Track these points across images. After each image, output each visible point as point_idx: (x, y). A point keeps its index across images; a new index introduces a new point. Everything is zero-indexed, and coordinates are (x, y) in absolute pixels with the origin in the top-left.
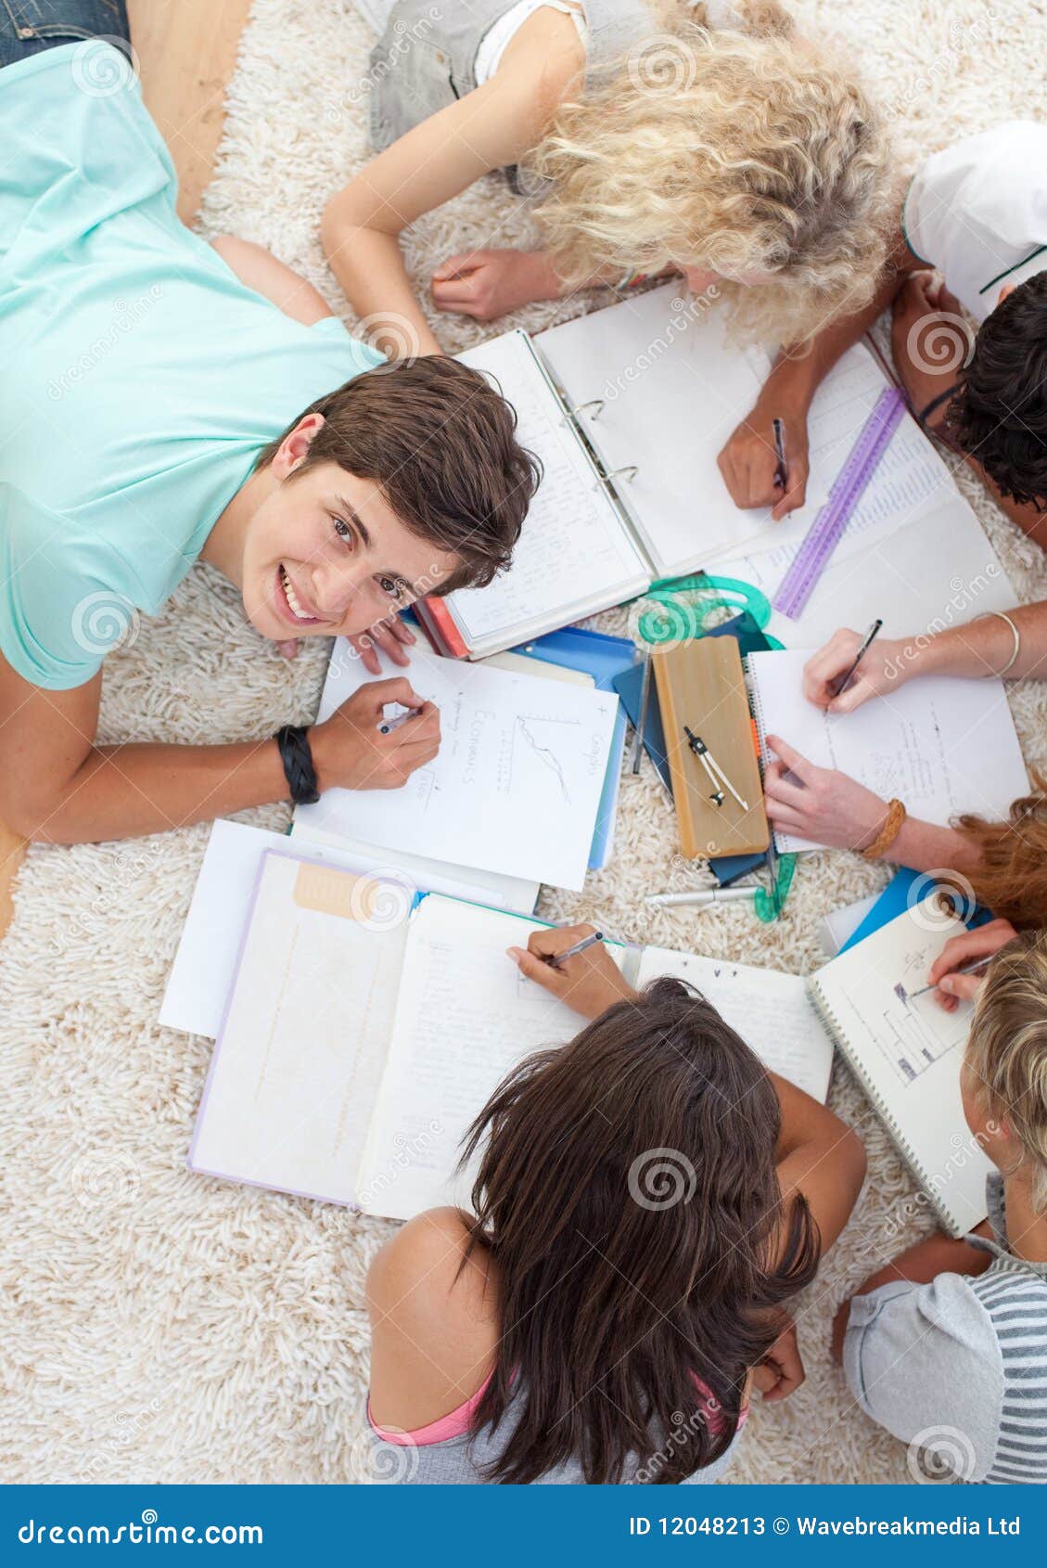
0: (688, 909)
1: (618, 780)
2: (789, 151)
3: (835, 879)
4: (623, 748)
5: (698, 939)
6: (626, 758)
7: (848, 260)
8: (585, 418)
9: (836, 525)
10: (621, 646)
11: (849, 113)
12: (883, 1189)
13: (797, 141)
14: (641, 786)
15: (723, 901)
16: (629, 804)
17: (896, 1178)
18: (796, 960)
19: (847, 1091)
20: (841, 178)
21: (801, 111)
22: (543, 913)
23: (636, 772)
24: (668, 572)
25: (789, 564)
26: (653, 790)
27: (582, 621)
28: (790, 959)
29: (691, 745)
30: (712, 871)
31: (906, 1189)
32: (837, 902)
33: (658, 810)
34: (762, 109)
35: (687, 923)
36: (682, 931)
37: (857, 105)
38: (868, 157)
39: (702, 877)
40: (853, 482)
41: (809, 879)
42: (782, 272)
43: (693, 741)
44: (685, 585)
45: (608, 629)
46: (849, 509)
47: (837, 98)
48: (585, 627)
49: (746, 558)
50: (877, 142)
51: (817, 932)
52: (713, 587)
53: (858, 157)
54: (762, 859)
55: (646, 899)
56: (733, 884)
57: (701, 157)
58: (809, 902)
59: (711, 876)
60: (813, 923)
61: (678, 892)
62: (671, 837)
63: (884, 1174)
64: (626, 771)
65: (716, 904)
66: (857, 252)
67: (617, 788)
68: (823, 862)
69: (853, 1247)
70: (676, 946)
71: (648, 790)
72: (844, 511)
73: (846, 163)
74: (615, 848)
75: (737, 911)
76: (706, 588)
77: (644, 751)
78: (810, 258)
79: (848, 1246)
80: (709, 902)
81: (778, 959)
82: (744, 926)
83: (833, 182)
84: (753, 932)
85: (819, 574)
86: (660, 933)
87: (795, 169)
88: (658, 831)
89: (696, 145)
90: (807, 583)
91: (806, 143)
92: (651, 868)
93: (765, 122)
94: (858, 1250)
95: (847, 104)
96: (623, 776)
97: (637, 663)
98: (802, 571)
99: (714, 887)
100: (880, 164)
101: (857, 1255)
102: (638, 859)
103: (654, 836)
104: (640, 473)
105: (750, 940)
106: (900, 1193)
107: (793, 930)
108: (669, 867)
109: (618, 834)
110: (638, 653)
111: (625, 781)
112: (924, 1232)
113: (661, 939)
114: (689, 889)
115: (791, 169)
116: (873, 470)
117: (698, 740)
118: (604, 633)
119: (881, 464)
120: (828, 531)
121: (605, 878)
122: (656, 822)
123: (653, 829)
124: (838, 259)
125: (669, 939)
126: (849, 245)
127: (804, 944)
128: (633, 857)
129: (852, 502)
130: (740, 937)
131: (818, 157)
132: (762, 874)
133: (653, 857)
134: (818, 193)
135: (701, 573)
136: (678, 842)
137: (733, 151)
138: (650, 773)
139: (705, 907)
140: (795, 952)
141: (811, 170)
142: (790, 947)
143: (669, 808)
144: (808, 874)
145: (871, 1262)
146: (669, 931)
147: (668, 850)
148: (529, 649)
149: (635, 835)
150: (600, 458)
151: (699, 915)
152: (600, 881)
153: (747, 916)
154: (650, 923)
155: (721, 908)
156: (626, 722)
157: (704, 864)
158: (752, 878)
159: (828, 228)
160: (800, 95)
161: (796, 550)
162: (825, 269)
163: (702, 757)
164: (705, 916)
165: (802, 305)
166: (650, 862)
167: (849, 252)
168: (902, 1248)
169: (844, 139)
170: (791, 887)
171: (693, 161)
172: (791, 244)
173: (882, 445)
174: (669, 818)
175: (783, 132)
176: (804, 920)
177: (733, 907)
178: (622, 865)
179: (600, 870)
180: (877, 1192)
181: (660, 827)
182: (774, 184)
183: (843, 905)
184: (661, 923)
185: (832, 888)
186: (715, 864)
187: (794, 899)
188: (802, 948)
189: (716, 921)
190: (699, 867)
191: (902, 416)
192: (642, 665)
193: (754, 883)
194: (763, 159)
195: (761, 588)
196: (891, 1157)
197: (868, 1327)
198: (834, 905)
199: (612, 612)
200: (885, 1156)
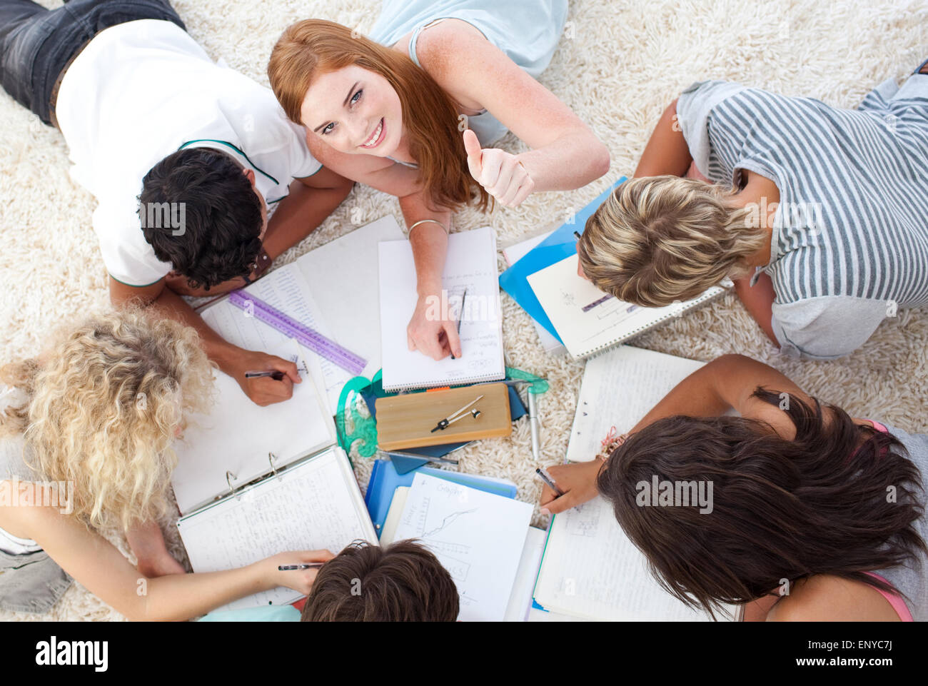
0: (541, 434)
1: (461, 474)
2: (111, 376)
3: (523, 345)
4: (441, 470)
5: (560, 429)
6: (448, 468)
7: (174, 342)
8: (236, 484)
9: (310, 335)
10: (378, 469)
11: (89, 339)
12: (710, 322)
13: (105, 372)
14: (465, 460)
15: (536, 412)
16: (477, 468)
17: (702, 315)
18: (572, 369)
19: (652, 342)
20: (127, 345)
21: (87, 369)
22: (544, 525)
23: (457, 463)
24: (333, 437)
25: (332, 364)
26: (467, 453)
27: (362, 492)
28: (572, 373)
29: (443, 429)
30: (518, 419)
31: (710, 309)
32: (537, 344)
33: (480, 449)
34: (84, 392)
35: (550, 435)
36: (555, 439)
37: (84, 334)
38: (116, 329)
39: (522, 425)
40: (285, 324)
41: (524, 360)
42: (179, 382)
43: (440, 427)
44: (341, 427)
45: (367, 476)
46: (301, 327)
47: (81, 347)
48: (365, 489)
49: (327, 390)
50: (106, 322)
51: (555, 356)
52: (343, 411)
53: (115, 335)
54: (511, 388)
55: (536, 459)
56: (527, 406)
57: (111, 431)
58: (537, 361)
59: (521, 419)
60: (550, 359)
61: (531, 439)
62: (497, 443)
63: (701, 322)
64: (456, 469)
65: (538, 416)
66: (170, 336)
67: (466, 475)
68: (513, 351)
69: (746, 341)
70: (564, 442)
71: (468, 456)
72: (302, 330)
73: (118, 342)
74: (504, 477)
75: (543, 404)
76: (344, 415)
77: (444, 457)
78: (173, 365)
79: (745, 344)
80: (537, 421)
81: (572, 381)
82: (552, 400)
83: (129, 351)
84: (555, 394)
85: (339, 346)
86: (556, 452)
87: (122, 373)
88: (494, 450)
89: (104, 433)
90: (345, 355)
91: (105, 366)
92: (516, 456)
93: (92, 391)
94: (747, 338)
95: (84, 341)
96: (459, 471)
97: (389, 458)
98: (338, 357)
99: (528, 418)
100: (119, 321)
101: (750, 339)
102: (510, 463)
103: (496, 453)
104: (273, 452)
105: (560, 397)
106: (712, 313)
107: (553, 371)
108: (515, 445)
109: (495, 475)
110: (383, 458)
111: (462, 470)
112: (735, 300)
113: (560, 451)
114: (530, 432)
115: (122, 376)
116: (278, 311)
117: (439, 424)
118: (369, 478)
119: (274, 306)
120: (314, 340)
121: (522, 485)
122: (487, 452)
123: (492, 453)
124: (174, 348)
125: (560, 446)
126: (166, 341)
127: (563, 364)
128: (509, 466)
129: (297, 325)
130: (559, 403)
131: (114, 359)
132: (520, 388)
133: (509, 455)
134: (135, 360)
135: (335, 417)
136: (501, 439)
137: (109, 411)
138: (457, 454)
139: (540, 423)
140: (568, 371)
141: (122, 364)
142: (565, 373)
143: (479, 444)
144: (521, 361)
145: (753, 332)
146: (555, 447)
147: (505, 445)
148: (378, 526)
149: (496, 465)
150: (260, 476)
151: (545, 427)
152: (524, 488)
153: (546, 398)
154: (550, 457)
155: (541, 414)
156: (426, 468)
157: (514, 423)
158: (523, 394)
159: (155, 355)
160: (77, 370)
161: (324, 359)
162: (179, 356)
163: (450, 423)
164: (546, 424)
165: (198, 370)
166: (512, 456)
167: (170, 342)
168: (745, 313)
169: (105, 343)
170: (528, 371)
171: (113, 435)
172: (164, 377)
173: (263, 306)
174: (486, 443)
175: (99, 379)
176: (548, 364)
177: (541, 406)
178: (514, 473)
179: (518, 487)
180: (712, 326)
181: (491, 449)
182: (130, 387)
183: (539, 341)
184: (550, 451)
185: (529, 347)
186: (515, 417)
187: (536, 370)
188: (566, 366)
189: (549, 417)
190: (515, 426)
191: (247, 293)
192: (390, 456)
193: (526, 393)
194: (115, 393)
195: (345, 382)
196: (691, 317)
197: (801, 350)
198: (539, 346)
199: (357, 473)
200: (690, 321)
